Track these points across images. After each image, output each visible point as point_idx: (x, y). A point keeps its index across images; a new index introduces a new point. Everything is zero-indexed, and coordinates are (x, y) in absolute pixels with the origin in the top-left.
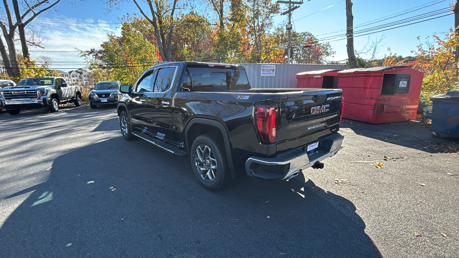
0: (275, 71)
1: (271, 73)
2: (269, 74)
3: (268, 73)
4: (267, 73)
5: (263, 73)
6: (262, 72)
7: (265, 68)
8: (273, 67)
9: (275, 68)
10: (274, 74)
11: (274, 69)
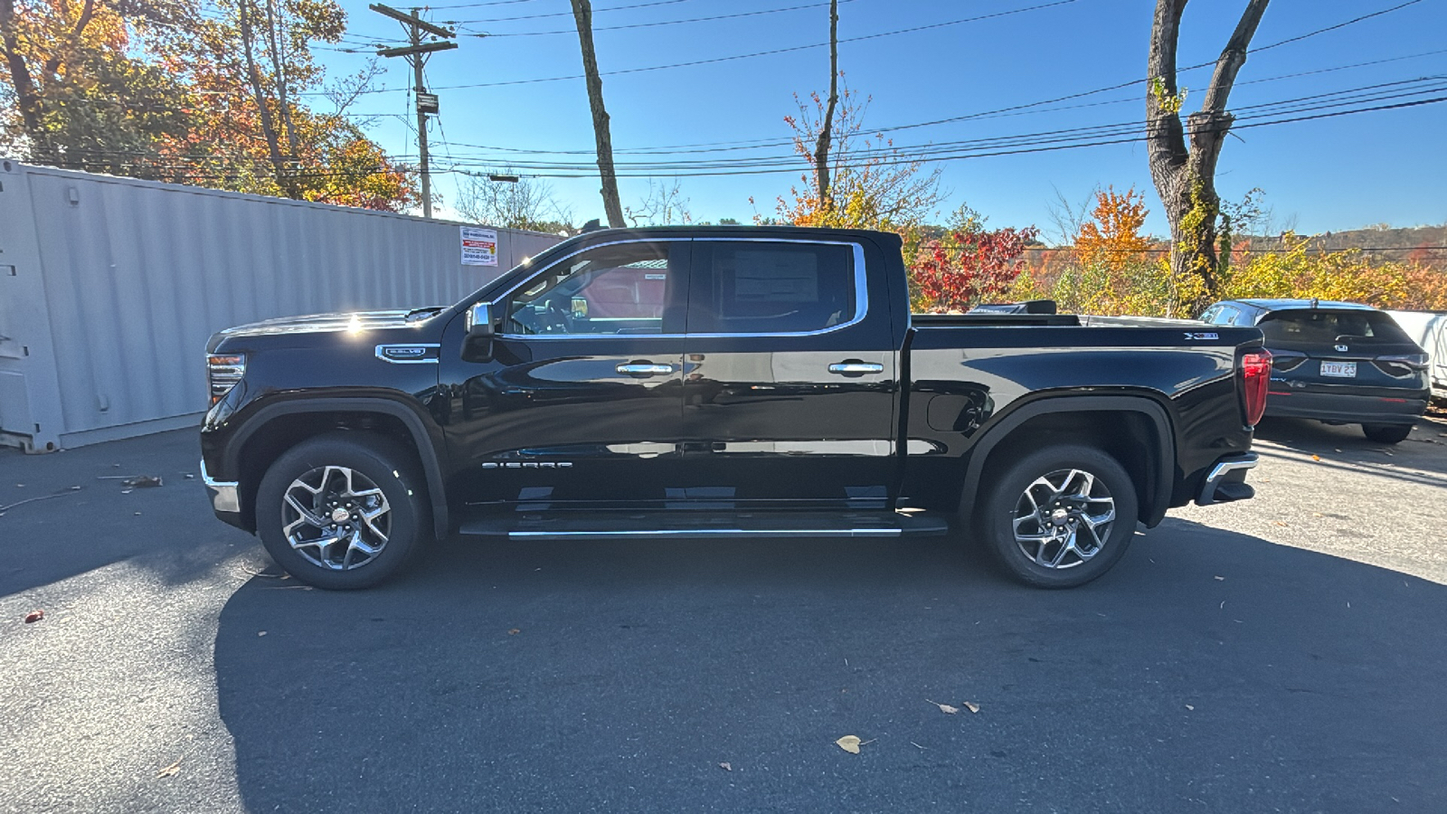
0: (496, 250)
1: (488, 258)
2: (483, 260)
3: (480, 254)
4: (478, 257)
5: (466, 256)
6: (464, 252)
7: (470, 236)
8: (492, 237)
9: (495, 240)
10: (496, 262)
11: (494, 244)
